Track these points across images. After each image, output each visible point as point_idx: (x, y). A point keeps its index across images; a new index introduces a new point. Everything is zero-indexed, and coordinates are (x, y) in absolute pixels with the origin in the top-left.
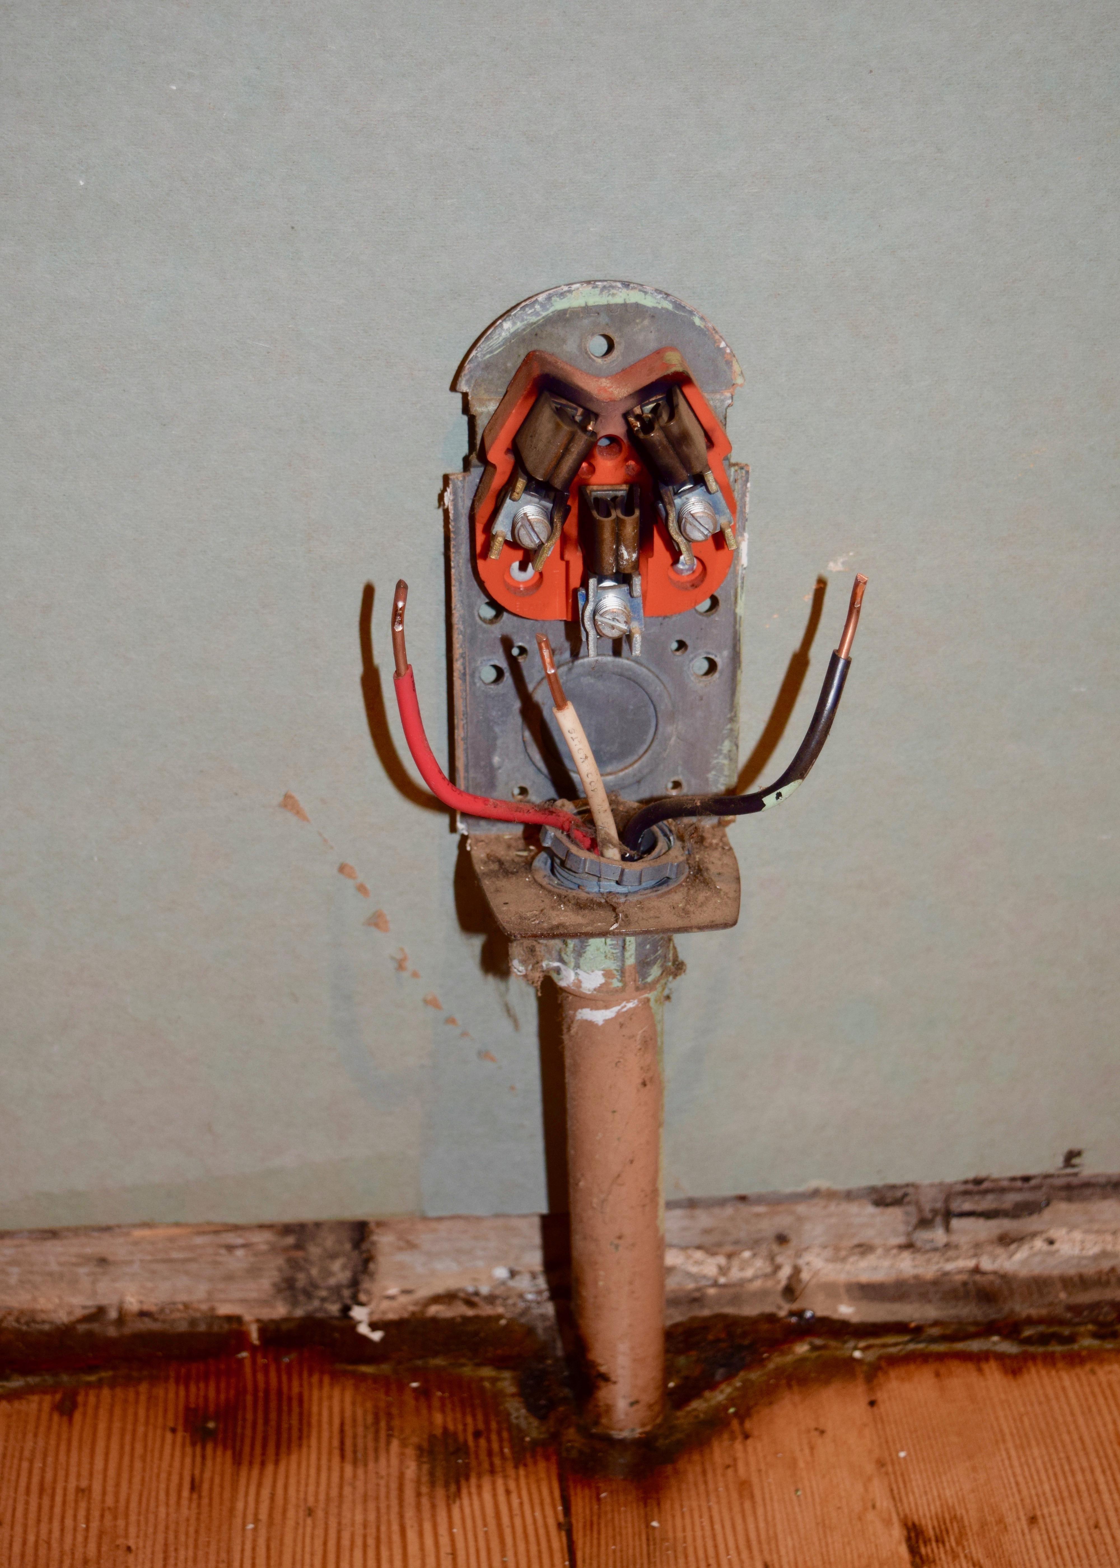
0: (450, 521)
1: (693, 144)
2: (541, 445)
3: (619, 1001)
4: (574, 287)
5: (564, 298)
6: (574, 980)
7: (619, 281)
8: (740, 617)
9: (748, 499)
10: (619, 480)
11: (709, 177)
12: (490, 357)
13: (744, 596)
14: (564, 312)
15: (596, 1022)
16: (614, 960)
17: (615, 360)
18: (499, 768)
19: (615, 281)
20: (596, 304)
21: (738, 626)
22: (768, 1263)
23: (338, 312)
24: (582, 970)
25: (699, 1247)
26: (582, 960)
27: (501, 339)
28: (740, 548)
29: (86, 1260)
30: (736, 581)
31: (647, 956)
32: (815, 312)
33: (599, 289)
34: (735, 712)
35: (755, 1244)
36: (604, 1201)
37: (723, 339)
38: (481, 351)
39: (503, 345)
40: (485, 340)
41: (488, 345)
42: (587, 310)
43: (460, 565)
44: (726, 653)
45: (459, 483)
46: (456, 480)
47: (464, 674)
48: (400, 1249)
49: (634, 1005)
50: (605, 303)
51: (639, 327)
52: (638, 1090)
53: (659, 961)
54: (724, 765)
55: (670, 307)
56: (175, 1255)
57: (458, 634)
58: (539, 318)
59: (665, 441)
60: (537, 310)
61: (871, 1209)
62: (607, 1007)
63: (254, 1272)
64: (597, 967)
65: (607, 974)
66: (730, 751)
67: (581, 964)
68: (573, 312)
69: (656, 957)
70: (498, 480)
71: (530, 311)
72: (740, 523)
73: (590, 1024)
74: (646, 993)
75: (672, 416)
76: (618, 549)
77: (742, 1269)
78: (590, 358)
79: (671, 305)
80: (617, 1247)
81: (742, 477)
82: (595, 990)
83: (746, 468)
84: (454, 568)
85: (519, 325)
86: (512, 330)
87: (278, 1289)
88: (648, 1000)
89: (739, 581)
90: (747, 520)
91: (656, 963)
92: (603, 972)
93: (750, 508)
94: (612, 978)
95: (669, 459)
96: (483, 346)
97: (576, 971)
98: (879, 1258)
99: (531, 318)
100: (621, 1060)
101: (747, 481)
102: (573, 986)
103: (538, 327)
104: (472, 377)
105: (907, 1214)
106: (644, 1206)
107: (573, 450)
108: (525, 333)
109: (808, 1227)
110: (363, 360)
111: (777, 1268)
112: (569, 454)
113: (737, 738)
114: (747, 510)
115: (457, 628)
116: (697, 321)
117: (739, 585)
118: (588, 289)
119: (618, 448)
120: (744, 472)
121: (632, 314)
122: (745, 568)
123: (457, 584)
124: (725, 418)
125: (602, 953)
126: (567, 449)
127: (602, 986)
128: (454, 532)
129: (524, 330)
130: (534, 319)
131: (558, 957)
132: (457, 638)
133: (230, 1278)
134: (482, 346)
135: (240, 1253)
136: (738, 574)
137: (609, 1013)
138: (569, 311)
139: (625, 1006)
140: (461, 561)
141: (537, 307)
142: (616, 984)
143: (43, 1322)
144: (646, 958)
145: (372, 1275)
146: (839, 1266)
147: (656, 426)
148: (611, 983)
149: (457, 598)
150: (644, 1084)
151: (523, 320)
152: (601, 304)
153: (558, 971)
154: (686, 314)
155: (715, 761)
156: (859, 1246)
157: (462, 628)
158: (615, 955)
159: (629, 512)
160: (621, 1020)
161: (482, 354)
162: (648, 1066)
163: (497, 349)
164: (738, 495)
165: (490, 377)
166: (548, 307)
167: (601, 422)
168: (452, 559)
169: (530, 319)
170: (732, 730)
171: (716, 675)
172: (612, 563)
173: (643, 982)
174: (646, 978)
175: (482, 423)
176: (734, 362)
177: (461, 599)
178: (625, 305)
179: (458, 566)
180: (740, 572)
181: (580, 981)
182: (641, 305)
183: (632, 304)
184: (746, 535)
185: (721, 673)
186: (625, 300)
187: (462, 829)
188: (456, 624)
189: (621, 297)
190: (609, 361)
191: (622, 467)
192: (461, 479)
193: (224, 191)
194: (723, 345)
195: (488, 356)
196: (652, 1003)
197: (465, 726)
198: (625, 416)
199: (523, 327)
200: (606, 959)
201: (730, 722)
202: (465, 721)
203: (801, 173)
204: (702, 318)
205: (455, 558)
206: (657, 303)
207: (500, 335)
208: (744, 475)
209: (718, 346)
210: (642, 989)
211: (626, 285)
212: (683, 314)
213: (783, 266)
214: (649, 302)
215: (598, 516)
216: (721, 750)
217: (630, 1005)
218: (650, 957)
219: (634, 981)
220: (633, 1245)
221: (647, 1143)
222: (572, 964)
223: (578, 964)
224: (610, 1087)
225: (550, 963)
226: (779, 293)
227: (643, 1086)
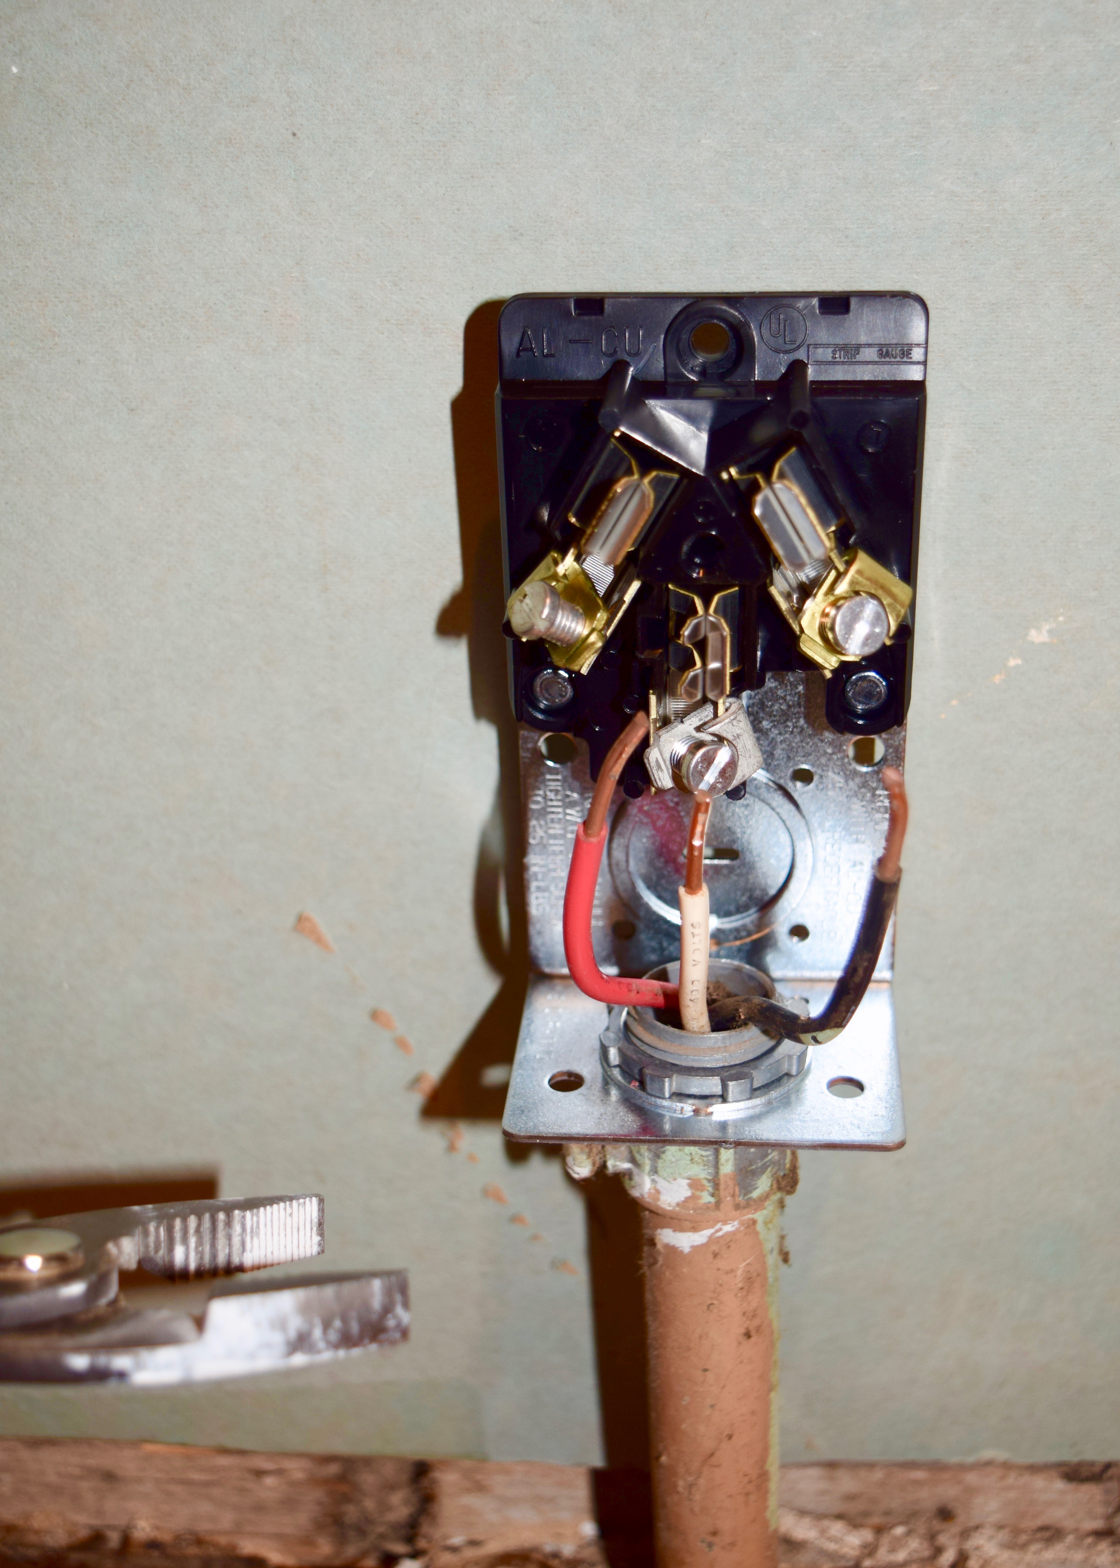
1: (846, 19)
3: (711, 1222)
6: (649, 1189)
11: (869, 67)
15: (680, 1249)
16: (705, 1165)
22: (925, 1545)
23: (358, 255)
24: (659, 1176)
25: (839, 1517)
26: (660, 1163)
29: (90, 1472)
31: (751, 1162)
32: (1018, 269)
35: (909, 1517)
36: (691, 1486)
48: (468, 1491)
49: (733, 1229)
52: (740, 1343)
53: (769, 1169)
56: (196, 1476)
61: (1060, 1485)
62: (695, 1229)
63: (289, 1503)
64: (680, 1174)
65: (695, 1184)
67: (659, 1169)
69: (765, 1164)
73: (672, 1250)
74: (748, 1213)
77: (893, 1550)
80: (710, 1545)
82: (678, 1205)
87: (319, 1526)
88: (754, 1222)
91: (764, 1173)
92: (688, 1181)
94: (702, 1191)
97: (653, 1177)
98: (1069, 1548)
100: (715, 1302)
102: (648, 1198)
105: (1107, 1492)
106: (747, 1494)
109: (979, 1500)
110: (392, 324)
111: (938, 1551)
125: (687, 1154)
127: (687, 1199)
131: (629, 1156)
133: (260, 1508)
135: (269, 1481)
137: (699, 1238)
139: (720, 1230)
142: (706, 1198)
143: (33, 1546)
144: (751, 1165)
145: (433, 1518)
146: (1015, 1555)
148: (700, 1197)
150: (748, 1335)
153: (629, 1174)
156: (1043, 1528)
158: (705, 1159)
160: (715, 1248)
162: (755, 1311)
173: (746, 1198)
174: (751, 1192)
181: (658, 1192)
193: (201, 81)
196: (759, 1227)
200: (693, 1163)
203: (1000, 63)
210: (744, 1208)
213: (972, 201)
217: (728, 1228)
218: (757, 1163)
219: (733, 1196)
220: (733, 1544)
221: (753, 1413)
222: (647, 1167)
223: (656, 1168)
224: (700, 1337)
225: (618, 1163)
226: (967, 239)
227: (746, 1337)
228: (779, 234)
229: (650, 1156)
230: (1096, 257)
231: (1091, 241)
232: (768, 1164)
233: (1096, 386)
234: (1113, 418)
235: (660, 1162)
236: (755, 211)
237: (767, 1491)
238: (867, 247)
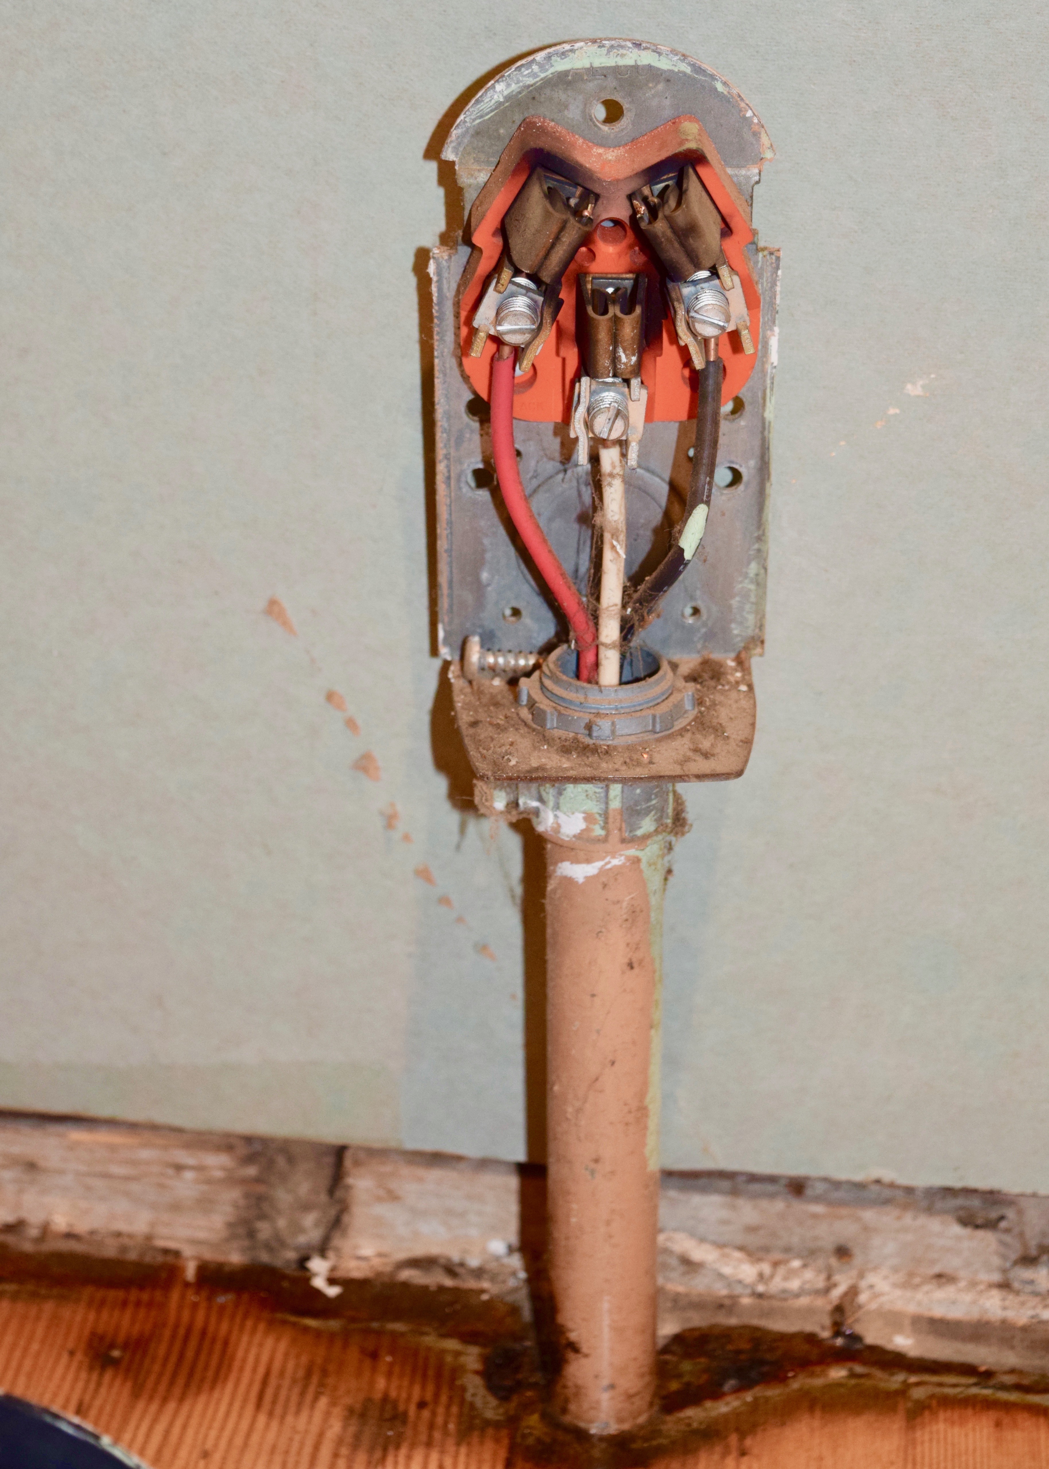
0: (433, 305)
2: (529, 234)
3: (601, 856)
4: (577, 45)
5: (566, 57)
6: (552, 824)
7: (629, 40)
8: (770, 423)
9: (778, 289)
10: (621, 269)
12: (480, 123)
13: (773, 399)
14: (566, 73)
15: (576, 880)
16: (597, 801)
17: (624, 129)
18: (488, 585)
19: (625, 40)
20: (603, 65)
21: (766, 432)
22: (821, 1279)
24: (561, 811)
25: (741, 1248)
26: (562, 800)
27: (493, 102)
28: (770, 344)
29: (13, 1161)
30: (765, 381)
31: (637, 803)
32: (897, 85)
33: (606, 49)
34: (764, 530)
35: (809, 1254)
36: (578, 1112)
37: (749, 107)
38: (470, 115)
39: (496, 109)
40: (474, 103)
41: (479, 108)
42: (592, 72)
43: (445, 354)
44: (752, 463)
45: (444, 263)
46: (441, 260)
47: (449, 478)
48: (381, 1200)
49: (620, 863)
50: (613, 64)
51: (653, 91)
52: (623, 973)
53: (653, 813)
54: (750, 590)
55: (688, 70)
56: (116, 1170)
57: (442, 433)
58: (538, 79)
59: (669, 233)
60: (534, 71)
61: (955, 1228)
62: (588, 861)
64: (577, 809)
65: (589, 818)
66: (757, 575)
67: (561, 805)
68: (576, 74)
69: (649, 807)
70: (484, 266)
71: (526, 72)
72: (769, 316)
73: (569, 881)
74: (633, 849)
75: (679, 203)
76: (615, 351)
77: (786, 1279)
78: (596, 126)
79: (689, 68)
80: (593, 1172)
81: (772, 263)
82: (574, 836)
83: (776, 254)
84: (438, 357)
85: (514, 87)
86: (506, 93)
88: (639, 860)
89: (769, 382)
90: (777, 312)
92: (583, 815)
93: (782, 299)
94: (595, 824)
95: (674, 253)
96: (473, 109)
97: (555, 813)
98: (960, 1290)
99: (527, 79)
100: (603, 930)
101: (778, 268)
102: (552, 832)
103: (535, 89)
104: (459, 144)
105: (1003, 1244)
106: (627, 1125)
107: (564, 240)
108: (520, 96)
109: (876, 1241)
111: (832, 1284)
112: (560, 244)
113: (765, 560)
114: (778, 301)
115: (441, 426)
116: (720, 87)
117: (768, 386)
118: (593, 48)
119: (623, 232)
120: (774, 257)
121: (643, 77)
122: (775, 367)
123: (441, 375)
124: (752, 197)
125: (583, 791)
126: (557, 238)
127: (583, 831)
128: (438, 317)
129: (520, 93)
130: (530, 81)
131: (537, 796)
132: (441, 437)
133: (176, 1207)
134: (471, 110)
135: (189, 1175)
136: (767, 372)
137: (590, 869)
138: (571, 73)
139: (609, 862)
140: (446, 350)
141: (535, 67)
142: (598, 831)
144: (636, 805)
146: (908, 1294)
147: (660, 215)
148: (593, 830)
149: (440, 392)
150: (631, 966)
151: (518, 82)
152: (608, 65)
153: (537, 812)
154: (707, 79)
155: (740, 586)
156: (938, 1275)
157: (446, 425)
158: (598, 795)
159: (628, 310)
160: (604, 879)
161: (471, 119)
162: (638, 944)
163: (487, 114)
164: (768, 283)
165: (480, 144)
166: (547, 67)
167: (603, 204)
168: (436, 347)
169: (527, 81)
170: (759, 551)
171: (741, 487)
172: (609, 367)
173: (631, 834)
174: (635, 830)
175: (470, 197)
176: (762, 133)
177: (444, 392)
178: (636, 68)
179: (443, 356)
180: (769, 371)
181: (559, 825)
182: (654, 67)
183: (644, 66)
184: (776, 329)
185: (747, 487)
186: (636, 61)
187: (445, 654)
188: (440, 421)
189: (631, 58)
190: (617, 130)
191: (627, 254)
192: (446, 258)
194: (749, 114)
195: (478, 121)
196: (643, 865)
197: (449, 536)
198: (630, 197)
199: (519, 90)
200: (588, 799)
201: (757, 542)
202: (449, 531)
204: (725, 84)
205: (438, 346)
206: (673, 65)
207: (492, 98)
208: (774, 261)
209: (744, 116)
210: (630, 843)
211: (638, 45)
212: (703, 78)
213: (860, 29)
214: (664, 64)
215: (592, 312)
216: (747, 573)
217: (616, 862)
218: (641, 805)
219: (620, 830)
220: (613, 1173)
221: (634, 1043)
222: (551, 804)
223: (558, 804)
224: (590, 963)
225: (529, 802)
226: (855, 59)
227: (629, 968)
228: (703, 46)
229: (554, 794)
230: (960, 79)
231: (956, 66)
232: (651, 808)
233: (960, 183)
234: (975, 210)
235: (562, 798)
236: (684, 27)
237: (646, 1128)
238: (774, 61)
